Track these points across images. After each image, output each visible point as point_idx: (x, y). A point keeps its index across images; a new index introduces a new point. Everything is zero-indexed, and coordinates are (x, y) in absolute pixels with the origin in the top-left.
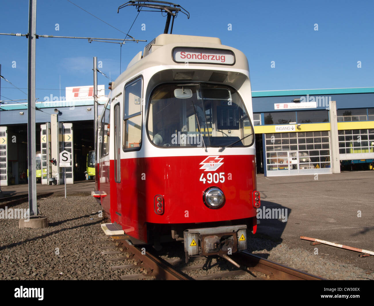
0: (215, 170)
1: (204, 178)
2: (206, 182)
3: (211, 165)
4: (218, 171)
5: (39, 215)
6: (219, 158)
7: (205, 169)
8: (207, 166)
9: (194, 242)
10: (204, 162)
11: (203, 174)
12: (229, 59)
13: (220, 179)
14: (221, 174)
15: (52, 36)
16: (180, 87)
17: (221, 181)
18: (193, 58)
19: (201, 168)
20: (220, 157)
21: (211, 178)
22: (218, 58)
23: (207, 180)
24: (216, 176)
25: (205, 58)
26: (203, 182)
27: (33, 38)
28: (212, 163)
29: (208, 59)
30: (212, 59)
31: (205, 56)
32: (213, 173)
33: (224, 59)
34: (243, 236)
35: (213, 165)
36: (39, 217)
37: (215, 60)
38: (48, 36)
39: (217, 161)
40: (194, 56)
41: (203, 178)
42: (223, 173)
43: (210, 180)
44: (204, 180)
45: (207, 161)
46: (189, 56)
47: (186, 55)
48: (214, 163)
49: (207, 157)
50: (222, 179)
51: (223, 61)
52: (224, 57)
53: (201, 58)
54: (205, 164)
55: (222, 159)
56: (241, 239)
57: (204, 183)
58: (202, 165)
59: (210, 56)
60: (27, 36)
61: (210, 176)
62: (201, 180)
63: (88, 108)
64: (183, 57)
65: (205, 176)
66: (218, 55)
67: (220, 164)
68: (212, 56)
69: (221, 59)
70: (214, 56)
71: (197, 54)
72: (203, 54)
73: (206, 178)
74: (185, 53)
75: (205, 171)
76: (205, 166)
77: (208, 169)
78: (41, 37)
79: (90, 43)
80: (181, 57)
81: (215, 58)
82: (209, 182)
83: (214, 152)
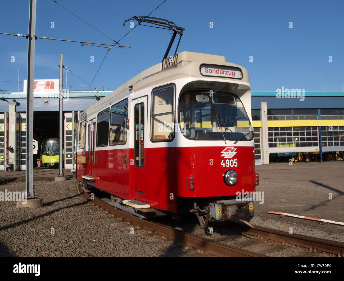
0: (231, 157)
1: (224, 163)
2: (225, 166)
3: (229, 153)
4: (233, 158)
5: (35, 196)
6: (234, 148)
7: (224, 157)
8: (226, 154)
9: (220, 210)
10: (224, 152)
11: (223, 160)
12: (237, 74)
13: (234, 164)
14: (235, 160)
15: (49, 38)
16: (201, 94)
17: (235, 165)
18: (213, 73)
19: (222, 156)
20: (235, 147)
21: (228, 164)
22: (230, 74)
23: (226, 164)
24: (232, 161)
25: (221, 73)
27: (32, 39)
28: (229, 152)
29: (224, 74)
30: (226, 74)
31: (221, 71)
32: (230, 159)
33: (234, 74)
34: (252, 206)
35: (230, 153)
36: (35, 198)
37: (228, 74)
38: (46, 38)
39: (232, 151)
40: (214, 71)
41: (223, 163)
42: (237, 160)
43: (228, 165)
45: (226, 151)
46: (210, 71)
47: (208, 70)
48: (231, 152)
49: (226, 147)
50: (236, 164)
51: (234, 75)
52: (234, 72)
53: (219, 73)
54: (225, 153)
55: (236, 149)
56: (251, 208)
57: (224, 167)
58: (223, 153)
59: (225, 71)
60: (27, 37)
61: (228, 162)
62: (222, 164)
63: (45, 100)
64: (207, 71)
65: (225, 162)
66: (230, 71)
67: (234, 153)
68: (226, 71)
69: (232, 74)
70: (227, 72)
71: (216, 70)
72: (220, 70)
73: (225, 163)
74: (208, 69)
75: (224, 158)
76: (225, 154)
77: (227, 157)
78: (39, 38)
79: (82, 46)
80: (205, 71)
81: (228, 73)
82: (227, 166)
83: (230, 144)
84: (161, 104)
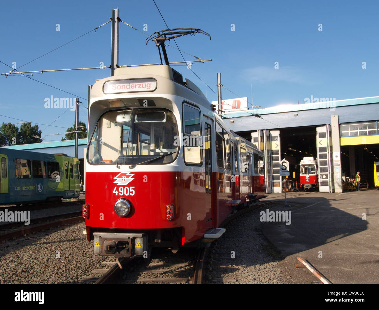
0: (126, 184)
1: (117, 191)
2: (118, 194)
3: (123, 180)
4: (129, 185)
6: (130, 174)
7: (117, 184)
8: (119, 181)
9: (97, 243)
10: (117, 178)
11: (116, 188)
12: (153, 85)
13: (130, 192)
14: (131, 188)
17: (131, 194)
18: (122, 88)
19: (115, 182)
20: (132, 173)
21: (122, 191)
22: (144, 86)
23: (119, 192)
24: (127, 189)
25: (132, 87)
26: (115, 194)
28: (124, 179)
29: (136, 88)
30: (139, 87)
31: (133, 86)
32: (124, 186)
33: (150, 87)
34: (139, 244)
35: (125, 180)
37: (141, 88)
39: (128, 177)
40: (123, 87)
41: (115, 191)
42: (134, 187)
43: (121, 193)
44: (117, 193)
45: (120, 177)
46: (119, 87)
47: (116, 86)
48: (126, 179)
49: (119, 173)
50: (132, 192)
51: (149, 88)
52: (150, 84)
53: (129, 88)
54: (118, 179)
55: (133, 175)
56: (137, 246)
57: (117, 195)
58: (115, 180)
59: (137, 85)
60: (110, 67)
61: (121, 189)
62: (114, 192)
63: (231, 121)
64: (115, 88)
65: (118, 189)
66: (144, 83)
67: (131, 179)
68: (139, 84)
69: (147, 86)
70: (140, 85)
71: (126, 85)
72: (131, 84)
73: (118, 191)
74: (116, 85)
75: (118, 185)
76: (118, 181)
77: (121, 184)
80: (113, 89)
81: (141, 86)
82: (120, 194)
83: (125, 169)
84: (108, 126)
